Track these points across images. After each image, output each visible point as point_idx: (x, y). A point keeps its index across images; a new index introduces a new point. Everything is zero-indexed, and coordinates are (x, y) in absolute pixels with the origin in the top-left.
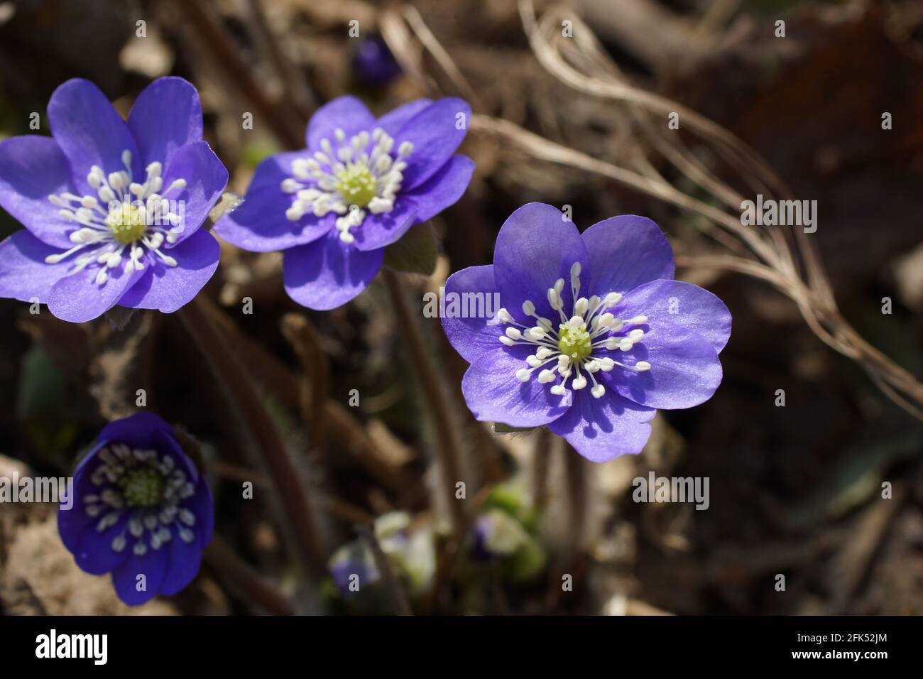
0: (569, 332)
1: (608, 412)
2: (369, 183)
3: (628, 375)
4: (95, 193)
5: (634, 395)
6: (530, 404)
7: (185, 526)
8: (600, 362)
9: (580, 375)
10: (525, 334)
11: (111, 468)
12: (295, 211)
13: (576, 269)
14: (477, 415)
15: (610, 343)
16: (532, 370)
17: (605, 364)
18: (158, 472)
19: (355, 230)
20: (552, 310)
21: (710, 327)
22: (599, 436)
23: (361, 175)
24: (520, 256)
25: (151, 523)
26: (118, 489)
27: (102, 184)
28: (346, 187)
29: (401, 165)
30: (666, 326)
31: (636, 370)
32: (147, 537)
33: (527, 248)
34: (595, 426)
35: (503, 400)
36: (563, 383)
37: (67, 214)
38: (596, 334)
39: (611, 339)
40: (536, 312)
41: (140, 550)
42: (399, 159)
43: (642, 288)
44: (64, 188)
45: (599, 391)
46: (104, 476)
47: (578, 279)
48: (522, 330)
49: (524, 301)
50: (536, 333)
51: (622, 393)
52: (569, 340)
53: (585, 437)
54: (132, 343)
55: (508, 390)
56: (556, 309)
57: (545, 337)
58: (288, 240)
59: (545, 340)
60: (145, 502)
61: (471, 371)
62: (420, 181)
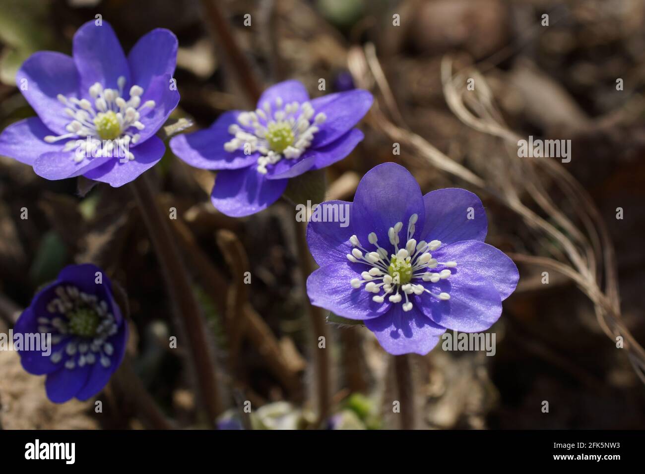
0: (397, 260)
1: (413, 325)
2: (289, 136)
3: (433, 301)
4: (93, 102)
5: (433, 316)
6: (356, 305)
7: (106, 355)
8: (415, 287)
9: (397, 293)
10: (366, 256)
11: (63, 302)
12: (231, 145)
13: (414, 218)
14: (313, 301)
15: (426, 276)
16: (364, 281)
17: (418, 289)
18: (96, 314)
19: (270, 167)
20: (390, 244)
21: (502, 281)
22: (401, 339)
23: (284, 129)
24: (376, 200)
25: (83, 348)
26: (65, 319)
27: (99, 97)
28: (271, 136)
29: (314, 129)
30: (470, 272)
31: (439, 298)
32: (77, 356)
33: (382, 196)
34: (400, 331)
35: (337, 298)
36: (384, 296)
37: (71, 112)
38: (417, 268)
39: (427, 273)
40: (378, 243)
41: (70, 365)
42: (315, 124)
43: (460, 243)
44: (74, 94)
45: (408, 307)
46: (56, 307)
47: (414, 226)
48: (364, 254)
49: (370, 233)
50: (373, 256)
51: (426, 313)
52: (396, 266)
53: (390, 337)
54: (111, 230)
55: (343, 292)
56: (392, 243)
57: (379, 261)
58: (222, 164)
59: (380, 264)
60: (81, 332)
61: (319, 271)
62: (325, 143)
